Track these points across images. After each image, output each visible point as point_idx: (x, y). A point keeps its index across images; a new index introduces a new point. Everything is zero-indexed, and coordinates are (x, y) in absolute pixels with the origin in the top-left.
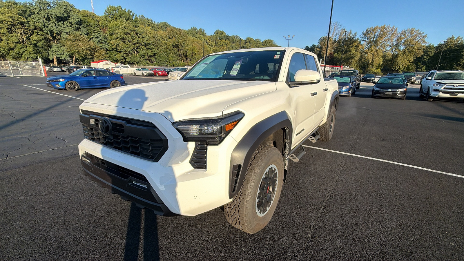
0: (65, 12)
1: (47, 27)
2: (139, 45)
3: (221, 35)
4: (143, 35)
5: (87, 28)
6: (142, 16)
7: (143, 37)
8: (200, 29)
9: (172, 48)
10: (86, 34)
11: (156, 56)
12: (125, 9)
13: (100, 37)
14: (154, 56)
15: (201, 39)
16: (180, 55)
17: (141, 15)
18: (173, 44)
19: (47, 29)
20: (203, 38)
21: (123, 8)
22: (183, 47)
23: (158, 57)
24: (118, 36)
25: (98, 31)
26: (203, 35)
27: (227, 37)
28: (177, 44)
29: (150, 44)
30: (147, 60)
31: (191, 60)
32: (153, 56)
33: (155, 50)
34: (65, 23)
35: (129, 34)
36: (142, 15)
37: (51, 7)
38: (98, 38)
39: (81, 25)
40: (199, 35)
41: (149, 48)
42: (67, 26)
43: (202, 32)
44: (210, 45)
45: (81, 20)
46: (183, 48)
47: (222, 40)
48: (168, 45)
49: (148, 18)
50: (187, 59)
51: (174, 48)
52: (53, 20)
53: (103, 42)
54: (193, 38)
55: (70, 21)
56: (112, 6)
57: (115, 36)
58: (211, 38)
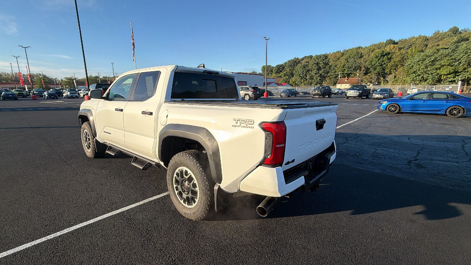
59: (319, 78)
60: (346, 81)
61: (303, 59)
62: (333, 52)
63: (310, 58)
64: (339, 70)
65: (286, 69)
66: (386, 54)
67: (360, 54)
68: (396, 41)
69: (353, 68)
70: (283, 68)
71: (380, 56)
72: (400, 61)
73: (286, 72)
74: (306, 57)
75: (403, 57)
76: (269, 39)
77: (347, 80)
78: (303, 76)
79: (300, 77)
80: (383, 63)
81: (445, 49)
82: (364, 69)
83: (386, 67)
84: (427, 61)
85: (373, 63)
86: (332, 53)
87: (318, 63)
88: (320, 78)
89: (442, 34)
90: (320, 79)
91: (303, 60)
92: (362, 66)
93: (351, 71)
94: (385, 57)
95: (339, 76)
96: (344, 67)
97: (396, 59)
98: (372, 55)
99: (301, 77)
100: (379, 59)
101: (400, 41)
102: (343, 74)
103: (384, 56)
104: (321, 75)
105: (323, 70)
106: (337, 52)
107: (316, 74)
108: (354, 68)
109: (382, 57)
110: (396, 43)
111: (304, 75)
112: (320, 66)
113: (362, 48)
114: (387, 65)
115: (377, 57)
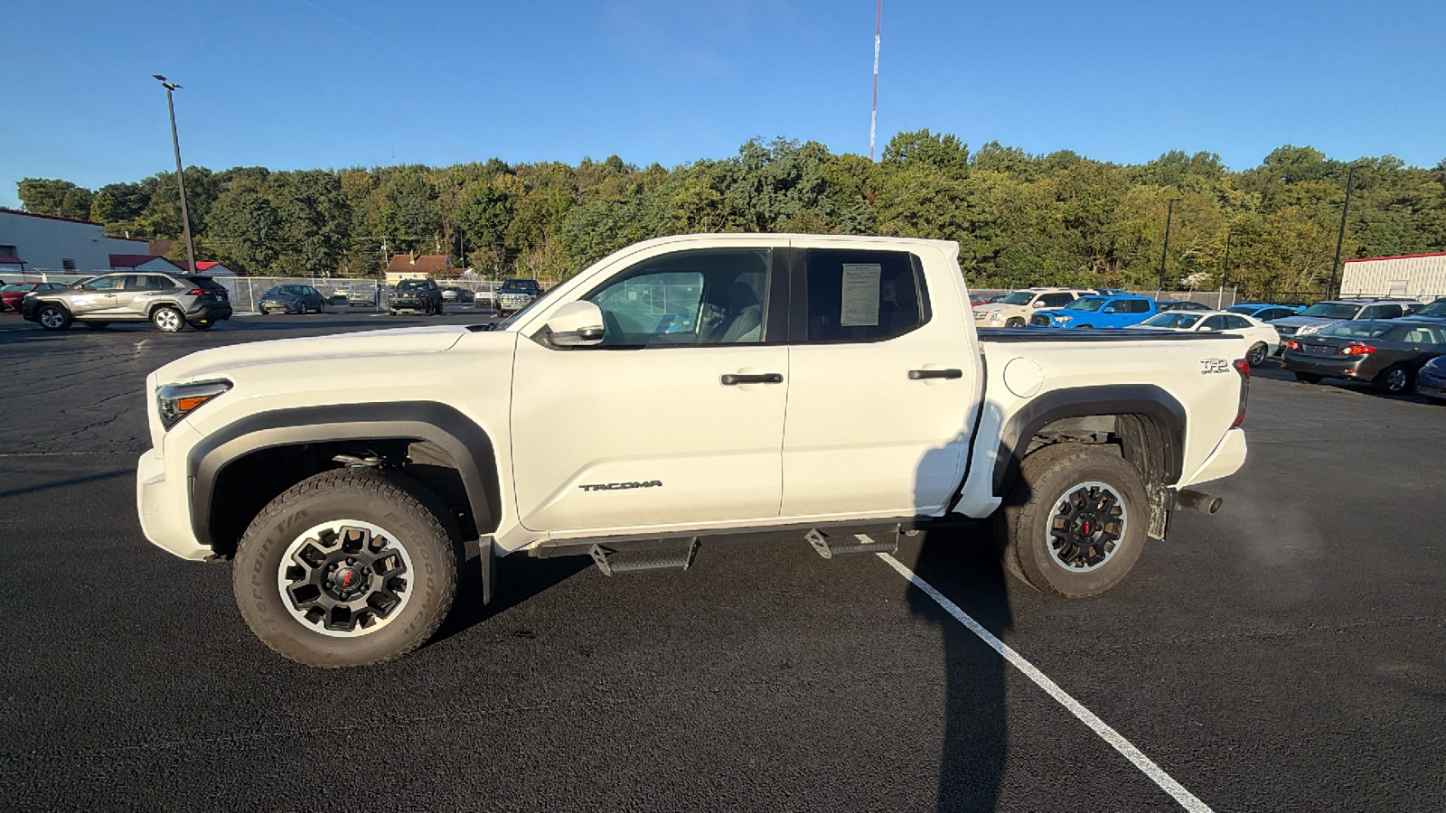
0: (794, 167)
1: (754, 206)
2: (953, 228)
3: (1296, 165)
4: (971, 200)
5: (835, 198)
6: (992, 146)
7: (969, 206)
8: (1201, 153)
9: (1063, 230)
10: (827, 214)
11: (1002, 259)
12: (939, 136)
13: (858, 217)
14: (995, 257)
15: (1198, 190)
16: (1090, 251)
17: (990, 143)
18: (1066, 215)
19: (752, 209)
20: (1206, 184)
21: (933, 134)
22: (1102, 224)
23: (1007, 261)
24: (900, 210)
25: (858, 203)
26: (1208, 175)
27: (1331, 170)
28: (1081, 214)
29: (987, 223)
30: (970, 271)
31: (1126, 265)
32: (991, 258)
33: (1001, 240)
34: (789, 193)
35: (930, 200)
36: (994, 140)
37: (769, 160)
38: (853, 219)
39: (821, 192)
40: (1190, 178)
41: (983, 235)
42: (793, 199)
43: (1207, 167)
44: (1234, 205)
45: (823, 179)
46: (1103, 229)
47: (1300, 183)
48: (1050, 221)
49: (1010, 149)
50: (1112, 262)
51: (1068, 229)
52: (768, 189)
53: (863, 228)
54: (1163, 189)
55: (799, 186)
56: (905, 133)
57: (893, 211)
58: (1247, 182)
59: (323, 250)
60: (412, 262)
61: (228, 177)
62: (341, 168)
63: (258, 176)
64: (379, 227)
65: (156, 204)
66: (499, 199)
67: (428, 187)
68: (511, 165)
69: (420, 226)
70: (145, 200)
71: (486, 199)
72: (533, 220)
73: (163, 219)
74: (240, 169)
75: (540, 210)
76: (178, 86)
77: (415, 259)
78: (260, 239)
79: (248, 244)
80: (496, 221)
81: (622, 203)
82: (451, 231)
83: (506, 232)
84: (601, 228)
85: (473, 218)
86: (339, 171)
87: (309, 198)
88: (326, 250)
89: (596, 165)
90: (325, 253)
91: (230, 179)
92: (445, 222)
93: (416, 233)
94: (499, 204)
95: (384, 248)
96: (392, 220)
97: (524, 213)
98: (463, 196)
99: (252, 242)
100: (485, 210)
101: (520, 168)
102: (394, 241)
103: (496, 201)
104: (327, 239)
105: (331, 225)
106: (354, 171)
107: (308, 234)
108: (422, 226)
109: (493, 204)
110: (513, 173)
111: (263, 236)
112: (319, 209)
113: (428, 170)
114: (506, 227)
115: (479, 203)
